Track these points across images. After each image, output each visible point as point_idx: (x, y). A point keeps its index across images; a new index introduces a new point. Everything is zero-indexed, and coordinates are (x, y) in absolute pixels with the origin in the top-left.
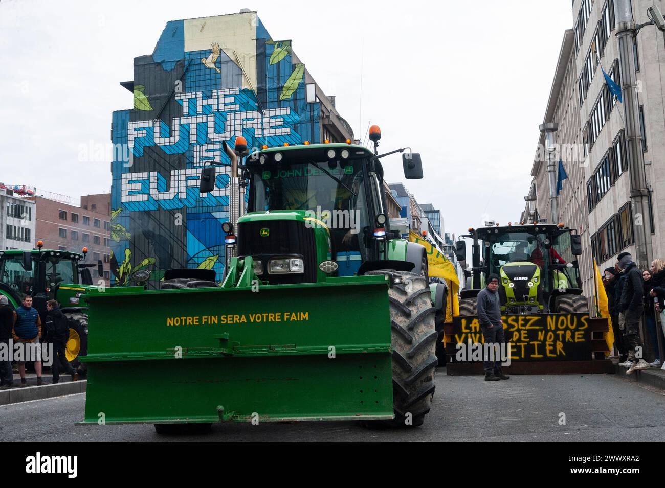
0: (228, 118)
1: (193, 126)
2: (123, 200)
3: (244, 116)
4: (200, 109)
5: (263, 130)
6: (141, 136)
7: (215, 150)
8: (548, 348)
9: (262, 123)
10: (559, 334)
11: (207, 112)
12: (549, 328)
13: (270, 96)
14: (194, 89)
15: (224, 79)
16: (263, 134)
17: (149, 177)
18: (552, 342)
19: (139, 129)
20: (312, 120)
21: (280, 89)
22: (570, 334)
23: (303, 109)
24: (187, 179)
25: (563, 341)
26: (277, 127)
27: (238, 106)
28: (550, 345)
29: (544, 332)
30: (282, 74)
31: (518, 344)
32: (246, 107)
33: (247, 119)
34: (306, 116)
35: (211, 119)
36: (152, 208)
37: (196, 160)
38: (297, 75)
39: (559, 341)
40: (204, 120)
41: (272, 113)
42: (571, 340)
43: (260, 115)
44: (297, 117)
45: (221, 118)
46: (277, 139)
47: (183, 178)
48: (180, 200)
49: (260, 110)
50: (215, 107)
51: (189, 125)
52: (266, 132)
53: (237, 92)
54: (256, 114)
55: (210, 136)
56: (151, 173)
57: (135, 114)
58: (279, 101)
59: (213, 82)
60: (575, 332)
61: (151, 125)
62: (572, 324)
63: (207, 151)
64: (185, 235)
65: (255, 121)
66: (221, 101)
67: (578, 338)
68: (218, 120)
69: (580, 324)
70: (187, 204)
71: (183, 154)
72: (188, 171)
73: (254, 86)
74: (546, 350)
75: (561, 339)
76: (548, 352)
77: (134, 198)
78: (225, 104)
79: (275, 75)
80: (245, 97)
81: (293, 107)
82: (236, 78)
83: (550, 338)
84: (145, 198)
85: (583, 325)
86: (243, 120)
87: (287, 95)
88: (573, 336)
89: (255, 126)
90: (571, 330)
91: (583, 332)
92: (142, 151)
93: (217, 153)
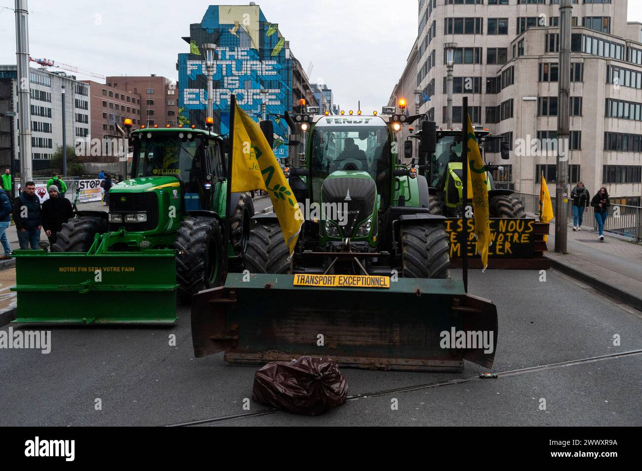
0: (243, 63)
1: (224, 66)
2: (185, 103)
3: (252, 63)
4: (227, 57)
5: (262, 71)
6: (195, 69)
7: (236, 80)
8: (498, 247)
9: (262, 68)
10: (508, 236)
11: (232, 59)
12: (500, 230)
13: (267, 54)
14: (225, 45)
15: (241, 42)
16: (262, 74)
17: (200, 92)
18: (502, 242)
19: (194, 65)
20: (288, 68)
21: (271, 50)
22: (518, 236)
23: (283, 62)
24: (221, 94)
25: (511, 242)
26: (269, 70)
27: (248, 57)
28: (500, 245)
29: (496, 233)
30: (273, 42)
31: (473, 243)
32: (253, 58)
33: (254, 65)
34: (284, 66)
35: (234, 63)
36: (201, 108)
37: (226, 85)
38: (281, 43)
39: (508, 241)
40: (230, 63)
41: (267, 63)
42: (517, 241)
43: (261, 63)
44: (280, 66)
45: (239, 63)
46: (269, 77)
47: (218, 93)
48: (217, 105)
49: (260, 60)
50: (236, 57)
51: (222, 65)
52: (264, 72)
53: (248, 50)
54: (258, 62)
55: (233, 72)
56: (201, 90)
57: (191, 56)
58: (271, 57)
59: (235, 43)
60: (521, 234)
61: (200, 63)
62: (520, 228)
63: (232, 80)
64: (220, 124)
65: (258, 66)
66: (240, 53)
67: (524, 240)
68: (238, 64)
69: (527, 228)
70: (221, 108)
71: (218, 81)
72: (221, 90)
73: (258, 47)
74: (496, 248)
75: (509, 240)
76: (497, 250)
77: (191, 102)
78: (242, 56)
79: (269, 42)
80: (252, 53)
81: (278, 60)
82: (247, 41)
83: (501, 238)
84: (198, 102)
85: (529, 229)
86: (251, 65)
87: (275, 54)
88: (519, 238)
89: (258, 69)
90: (518, 233)
91: (528, 235)
92: (195, 77)
93: (237, 82)
